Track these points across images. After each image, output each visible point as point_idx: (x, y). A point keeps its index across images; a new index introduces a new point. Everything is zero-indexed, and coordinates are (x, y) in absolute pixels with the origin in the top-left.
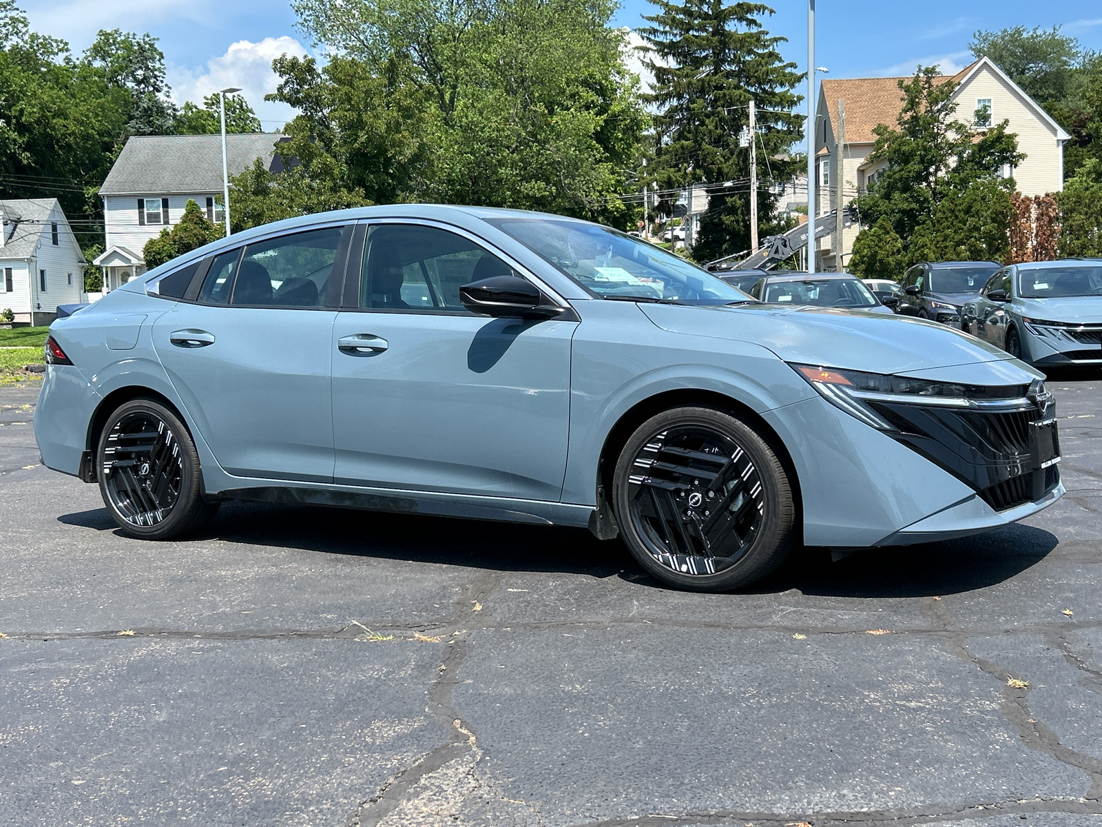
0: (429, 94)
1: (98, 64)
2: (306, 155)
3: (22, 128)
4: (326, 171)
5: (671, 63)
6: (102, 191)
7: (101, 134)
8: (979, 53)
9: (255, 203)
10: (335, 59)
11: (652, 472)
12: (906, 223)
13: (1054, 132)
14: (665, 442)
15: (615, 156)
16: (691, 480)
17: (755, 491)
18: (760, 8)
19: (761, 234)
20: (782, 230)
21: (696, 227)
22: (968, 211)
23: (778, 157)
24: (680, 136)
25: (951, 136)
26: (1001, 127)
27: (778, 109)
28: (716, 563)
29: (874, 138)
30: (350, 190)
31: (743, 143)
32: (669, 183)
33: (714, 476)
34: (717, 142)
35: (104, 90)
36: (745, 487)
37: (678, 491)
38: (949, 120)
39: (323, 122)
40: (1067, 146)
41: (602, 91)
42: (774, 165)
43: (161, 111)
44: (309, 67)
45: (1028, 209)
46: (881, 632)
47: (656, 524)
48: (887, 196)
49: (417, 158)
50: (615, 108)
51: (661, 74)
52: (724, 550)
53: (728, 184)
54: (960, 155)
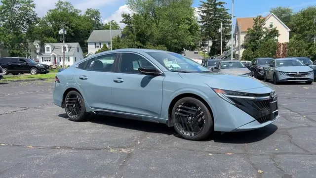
0: (153, 21)
1: (87, 15)
2: (128, 34)
3: (72, 28)
4: (132, 38)
5: (205, 14)
6: (88, 41)
7: (88, 29)
8: (271, 12)
9: (117, 44)
10: (134, 14)
11: (180, 112)
12: (254, 49)
13: (287, 29)
14: (183, 105)
15: (192, 34)
16: (189, 114)
17: (203, 117)
18: (224, 3)
19: (223, 51)
20: (227, 50)
21: (210, 49)
22: (267, 46)
23: (227, 34)
24: (206, 30)
25: (264, 30)
26: (275, 28)
27: (227, 24)
28: (194, 134)
29: (247, 31)
30: (137, 41)
31: (220, 31)
32: (204, 40)
33: (194, 114)
34: (214, 31)
35: (88, 20)
36: (201, 116)
37: (186, 117)
38: (264, 27)
39: (131, 27)
40: (290, 32)
41: (190, 20)
42: (226, 36)
43: (100, 25)
44: (129, 16)
45: (281, 46)
46: (230, 154)
47: (181, 123)
48: (250, 43)
49: (150, 35)
50: (193, 24)
51: (202, 17)
52: (196, 131)
53: (216, 40)
54: (266, 34)
